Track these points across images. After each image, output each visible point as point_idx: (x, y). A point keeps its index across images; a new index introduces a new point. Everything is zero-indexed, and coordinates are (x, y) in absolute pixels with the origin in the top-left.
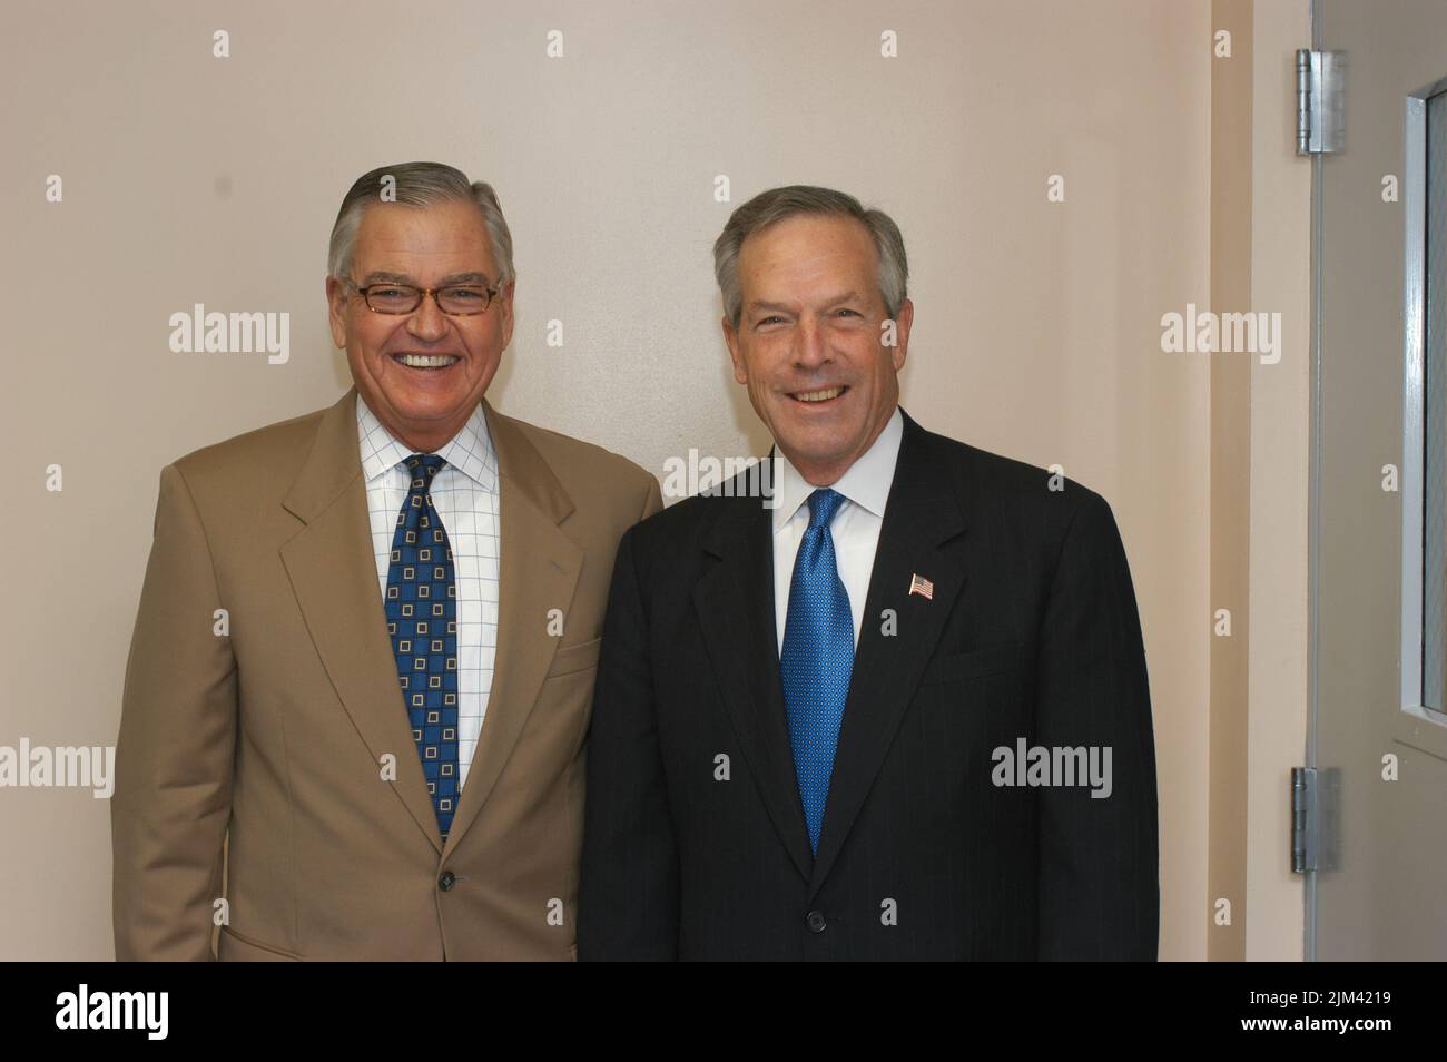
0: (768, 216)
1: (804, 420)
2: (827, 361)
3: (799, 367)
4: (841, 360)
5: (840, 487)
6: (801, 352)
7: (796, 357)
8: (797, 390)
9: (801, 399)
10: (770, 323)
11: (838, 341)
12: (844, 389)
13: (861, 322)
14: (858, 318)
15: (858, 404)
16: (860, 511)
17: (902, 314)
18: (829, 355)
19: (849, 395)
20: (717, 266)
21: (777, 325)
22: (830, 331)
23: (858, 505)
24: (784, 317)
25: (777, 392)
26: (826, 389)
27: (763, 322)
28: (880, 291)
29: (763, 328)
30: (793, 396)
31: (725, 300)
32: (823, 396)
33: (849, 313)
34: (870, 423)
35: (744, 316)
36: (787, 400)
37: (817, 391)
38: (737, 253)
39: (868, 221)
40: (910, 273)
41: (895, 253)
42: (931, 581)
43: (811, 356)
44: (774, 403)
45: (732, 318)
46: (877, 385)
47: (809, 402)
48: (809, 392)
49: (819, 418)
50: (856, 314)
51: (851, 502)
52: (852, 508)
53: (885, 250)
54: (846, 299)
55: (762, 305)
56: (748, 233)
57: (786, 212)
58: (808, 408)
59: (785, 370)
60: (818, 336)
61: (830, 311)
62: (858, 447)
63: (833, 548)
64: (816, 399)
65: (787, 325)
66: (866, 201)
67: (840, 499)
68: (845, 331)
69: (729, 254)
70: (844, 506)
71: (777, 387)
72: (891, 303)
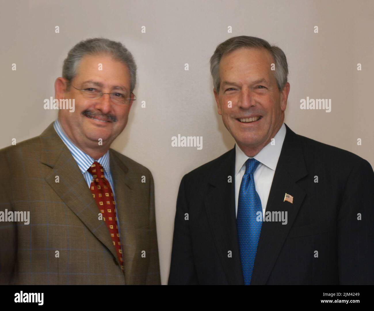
0: (231, 47)
1: (244, 130)
2: (252, 106)
3: (241, 108)
4: (258, 105)
5: (257, 158)
6: (242, 102)
7: (240, 104)
8: (240, 117)
9: (242, 121)
10: (231, 90)
11: (256, 98)
12: (260, 117)
13: (267, 91)
14: (266, 89)
15: (265, 123)
16: (266, 168)
17: (285, 88)
18: (253, 103)
19: (262, 120)
20: (211, 68)
21: (233, 91)
22: (254, 94)
23: (265, 166)
24: (235, 88)
25: (232, 118)
26: (252, 117)
27: (228, 90)
28: (276, 79)
29: (227, 92)
30: (239, 120)
31: (214, 81)
32: (251, 120)
33: (262, 87)
34: (271, 131)
35: (221, 88)
36: (236, 121)
37: (249, 118)
38: (219, 63)
39: (271, 51)
40: (289, 72)
41: (282, 63)
42: (292, 196)
43: (246, 104)
44: (232, 123)
45: (216, 88)
46: (273, 116)
47: (245, 122)
48: (245, 118)
49: (249, 129)
50: (265, 87)
51: (263, 164)
52: (263, 167)
53: (278, 62)
54: (261, 81)
55: (227, 83)
56: (222, 54)
57: (238, 46)
58: (245, 125)
59: (236, 109)
60: (249, 96)
61: (254, 86)
62: (265, 142)
63: (254, 182)
64: (248, 121)
65: (237, 91)
66: (272, 42)
67: (258, 163)
68: (260, 94)
69: (216, 63)
70: (260, 165)
71: (232, 116)
72: (280, 84)
